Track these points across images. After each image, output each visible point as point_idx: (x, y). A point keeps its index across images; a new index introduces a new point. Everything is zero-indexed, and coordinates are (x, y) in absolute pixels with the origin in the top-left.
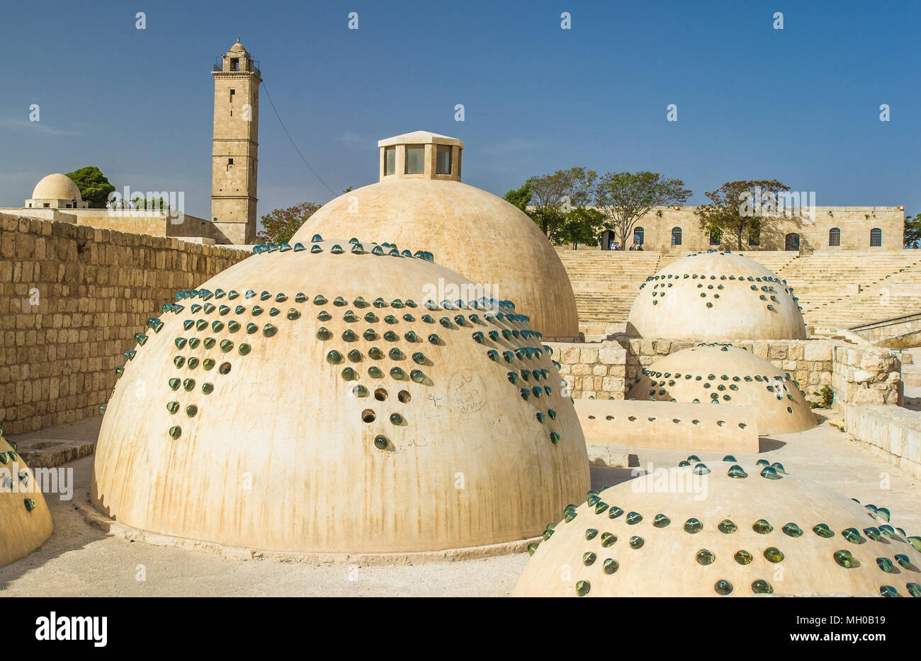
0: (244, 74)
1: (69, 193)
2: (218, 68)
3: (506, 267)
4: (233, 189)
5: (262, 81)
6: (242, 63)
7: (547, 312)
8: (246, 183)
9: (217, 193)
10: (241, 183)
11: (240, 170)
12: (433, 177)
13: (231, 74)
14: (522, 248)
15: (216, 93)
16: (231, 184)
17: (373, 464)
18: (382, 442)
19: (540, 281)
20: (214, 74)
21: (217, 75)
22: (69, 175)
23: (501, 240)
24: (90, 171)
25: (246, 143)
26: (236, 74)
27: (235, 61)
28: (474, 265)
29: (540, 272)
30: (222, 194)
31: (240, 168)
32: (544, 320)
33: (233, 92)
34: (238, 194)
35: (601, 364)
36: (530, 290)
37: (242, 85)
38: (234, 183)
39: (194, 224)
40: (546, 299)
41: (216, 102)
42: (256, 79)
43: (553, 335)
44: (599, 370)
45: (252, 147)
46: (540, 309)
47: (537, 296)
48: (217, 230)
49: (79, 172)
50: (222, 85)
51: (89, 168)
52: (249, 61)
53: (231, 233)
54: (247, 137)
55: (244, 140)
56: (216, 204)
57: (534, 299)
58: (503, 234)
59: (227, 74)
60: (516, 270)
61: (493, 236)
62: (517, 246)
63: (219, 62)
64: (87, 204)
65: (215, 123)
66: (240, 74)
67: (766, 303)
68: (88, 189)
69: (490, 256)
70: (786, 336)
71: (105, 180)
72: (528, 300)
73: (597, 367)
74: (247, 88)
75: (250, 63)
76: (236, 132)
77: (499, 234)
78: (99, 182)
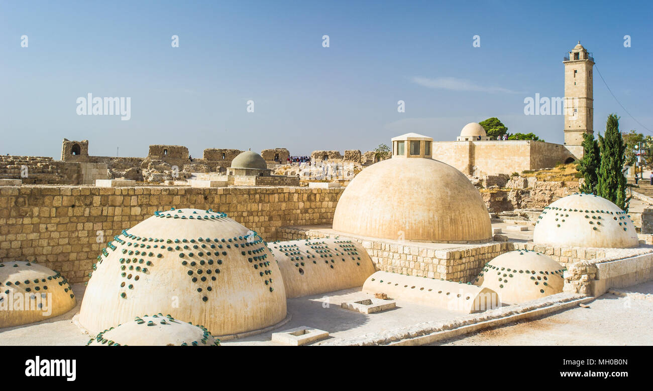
0: (582, 61)
1: (480, 132)
2: (567, 59)
3: (419, 204)
4: (577, 126)
5: (594, 63)
6: (581, 55)
7: (443, 227)
8: (585, 123)
9: (568, 129)
10: (582, 122)
11: (581, 115)
12: (408, 157)
13: (574, 62)
14: (432, 194)
15: (566, 73)
16: (576, 123)
17: (119, 303)
18: (124, 295)
19: (441, 212)
20: (564, 63)
21: (566, 63)
22: (480, 124)
23: (420, 190)
24: (493, 120)
25: (585, 100)
26: (577, 62)
27: (577, 55)
28: (401, 204)
29: (441, 207)
30: (570, 129)
31: (582, 114)
32: (440, 232)
33: (576, 72)
34: (580, 128)
35: (436, 258)
36: (431, 216)
37: (581, 68)
38: (577, 123)
39: (550, 147)
40: (443, 221)
41: (566, 78)
42: (590, 62)
43: (447, 240)
44: (436, 261)
45: (588, 102)
46: (437, 226)
47: (436, 219)
48: (566, 150)
49: (487, 121)
50: (569, 68)
51: (492, 119)
52: (586, 53)
53: (575, 151)
54: (585, 96)
55: (583, 98)
56: (567, 135)
57: (433, 221)
58: (422, 187)
59: (572, 62)
60: (425, 206)
61: (416, 188)
62: (429, 193)
63: (567, 56)
64: (489, 138)
65: (565, 89)
66: (580, 61)
67: (593, 226)
68: (491, 130)
69: (410, 198)
70: (606, 246)
71: (501, 125)
72: (429, 221)
73: (434, 260)
74: (584, 68)
75: (586, 54)
76: (578, 94)
77: (420, 187)
78: (498, 126)
